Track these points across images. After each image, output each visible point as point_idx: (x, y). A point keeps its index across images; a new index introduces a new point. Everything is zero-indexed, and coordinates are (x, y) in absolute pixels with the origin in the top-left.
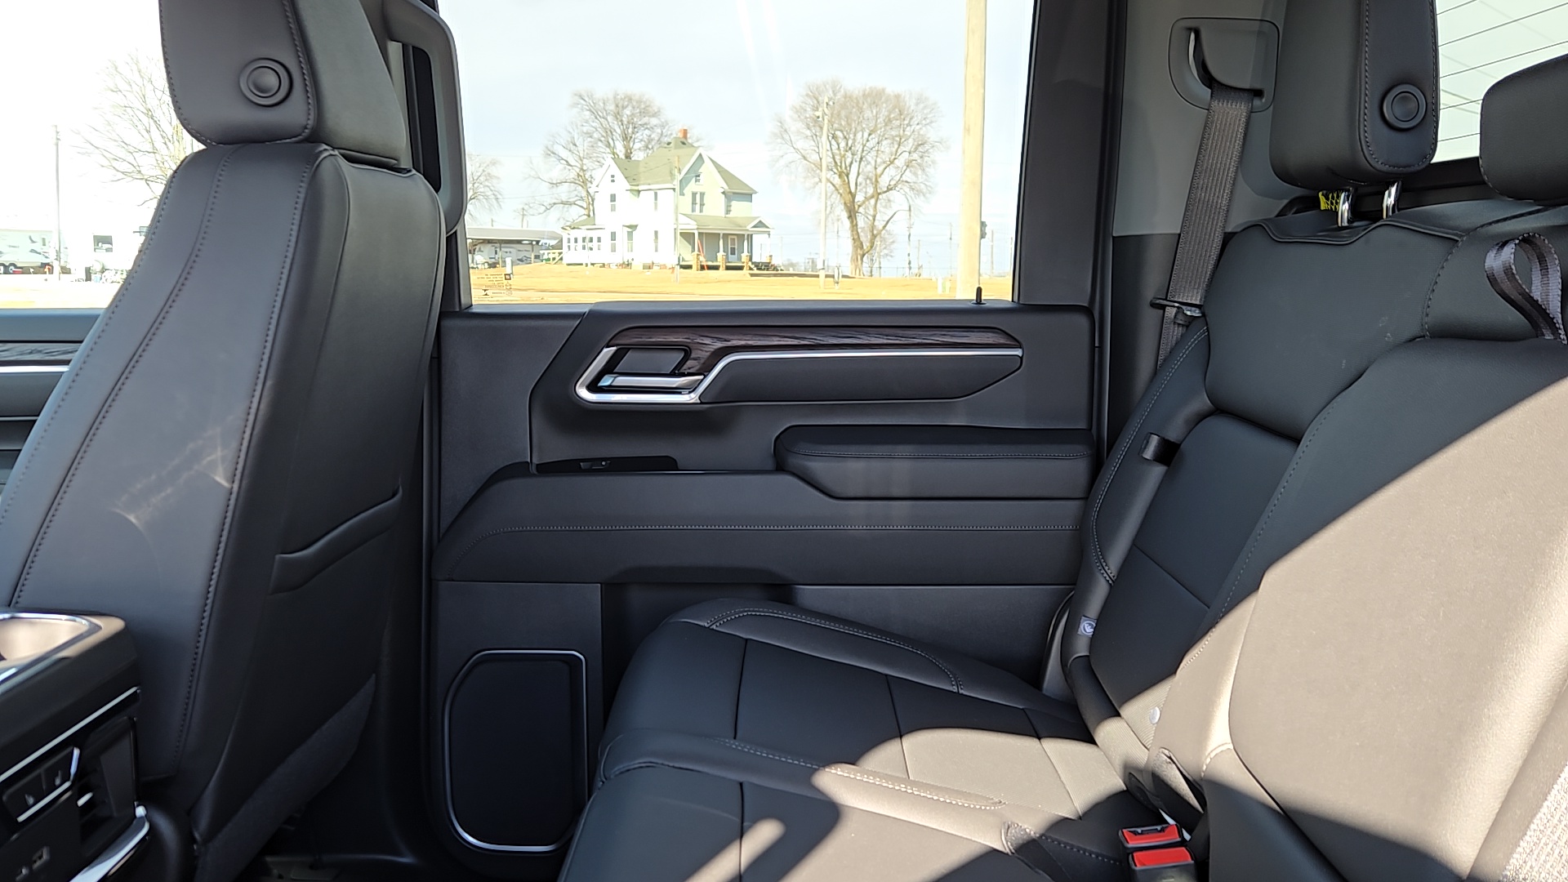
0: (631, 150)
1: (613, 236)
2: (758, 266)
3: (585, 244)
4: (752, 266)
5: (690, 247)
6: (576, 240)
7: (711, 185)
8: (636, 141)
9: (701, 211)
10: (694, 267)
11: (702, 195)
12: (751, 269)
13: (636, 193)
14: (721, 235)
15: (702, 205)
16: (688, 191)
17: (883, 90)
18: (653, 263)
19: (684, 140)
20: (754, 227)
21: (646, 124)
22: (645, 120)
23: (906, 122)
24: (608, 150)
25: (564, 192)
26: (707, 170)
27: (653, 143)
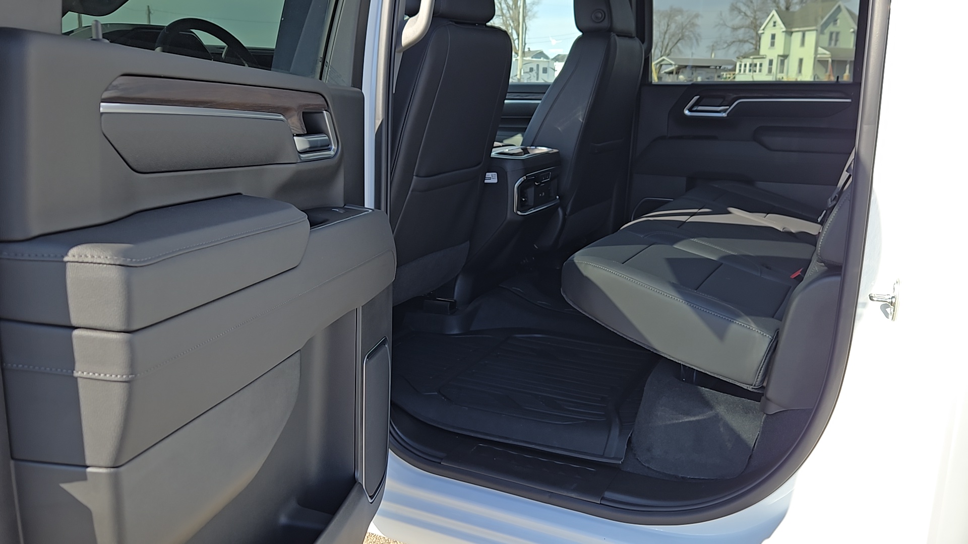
0: (790, 4)
1: (771, 62)
3: (751, 68)
5: (824, 69)
6: (745, 65)
7: (845, 26)
9: (836, 44)
11: (838, 34)
13: (789, 34)
14: (848, 62)
15: (837, 40)
16: (827, 31)
24: (774, 5)
25: (741, 34)
26: (843, 16)
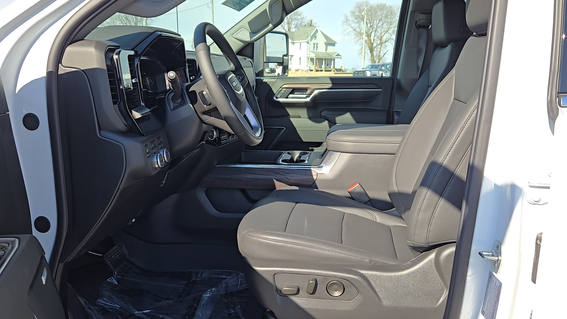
2: (337, 70)
4: (335, 70)
5: (312, 63)
7: (321, 40)
8: (292, 24)
9: (317, 50)
10: (314, 71)
11: (317, 44)
12: (334, 71)
13: (293, 44)
14: (324, 59)
15: (317, 48)
16: (312, 43)
17: (385, 4)
18: (299, 69)
19: (311, 24)
20: (336, 56)
21: (296, 18)
22: (296, 17)
23: (393, 16)
24: (282, 28)
26: (319, 35)
27: (298, 25)
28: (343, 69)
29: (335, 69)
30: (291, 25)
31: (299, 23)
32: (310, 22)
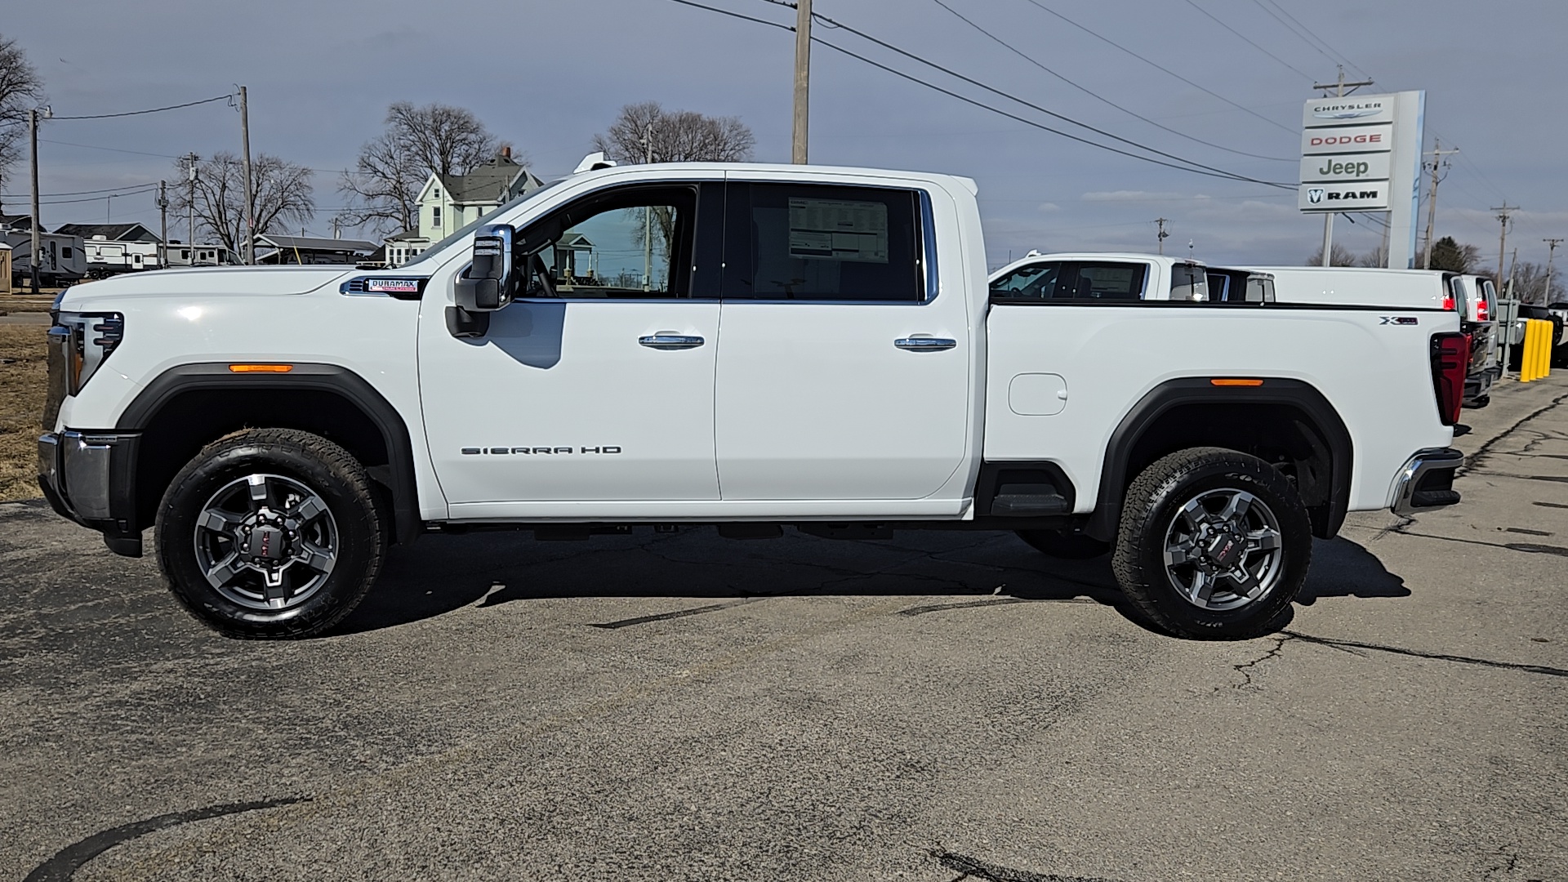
0: (449, 164)
2: (579, 280)
3: (409, 255)
6: (399, 252)
8: (455, 155)
13: (460, 208)
17: (699, 116)
19: (507, 158)
20: (577, 243)
21: (464, 139)
22: (464, 135)
23: (720, 147)
26: (530, 186)
27: (470, 158)
28: (596, 277)
29: (575, 278)
30: (452, 158)
31: (473, 151)
32: (504, 153)
